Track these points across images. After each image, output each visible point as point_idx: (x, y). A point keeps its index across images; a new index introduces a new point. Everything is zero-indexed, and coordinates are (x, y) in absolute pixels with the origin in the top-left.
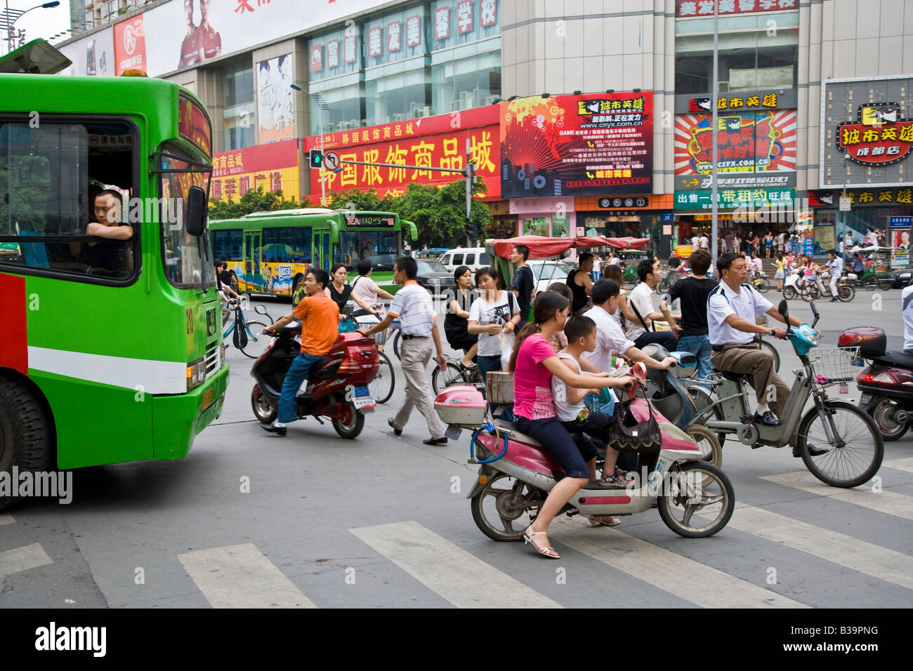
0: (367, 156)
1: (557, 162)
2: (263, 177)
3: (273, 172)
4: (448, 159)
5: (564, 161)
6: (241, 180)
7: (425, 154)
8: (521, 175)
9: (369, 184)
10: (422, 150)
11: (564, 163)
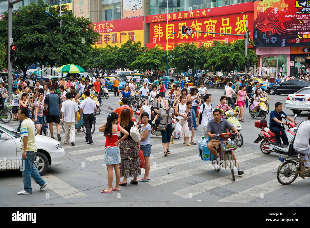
0: (180, 26)
1: (283, 30)
2: (125, 34)
3: (130, 32)
4: (224, 28)
5: (287, 30)
6: (113, 35)
7: (211, 25)
8: (264, 36)
9: (181, 39)
10: (210, 23)
11: (287, 31)
